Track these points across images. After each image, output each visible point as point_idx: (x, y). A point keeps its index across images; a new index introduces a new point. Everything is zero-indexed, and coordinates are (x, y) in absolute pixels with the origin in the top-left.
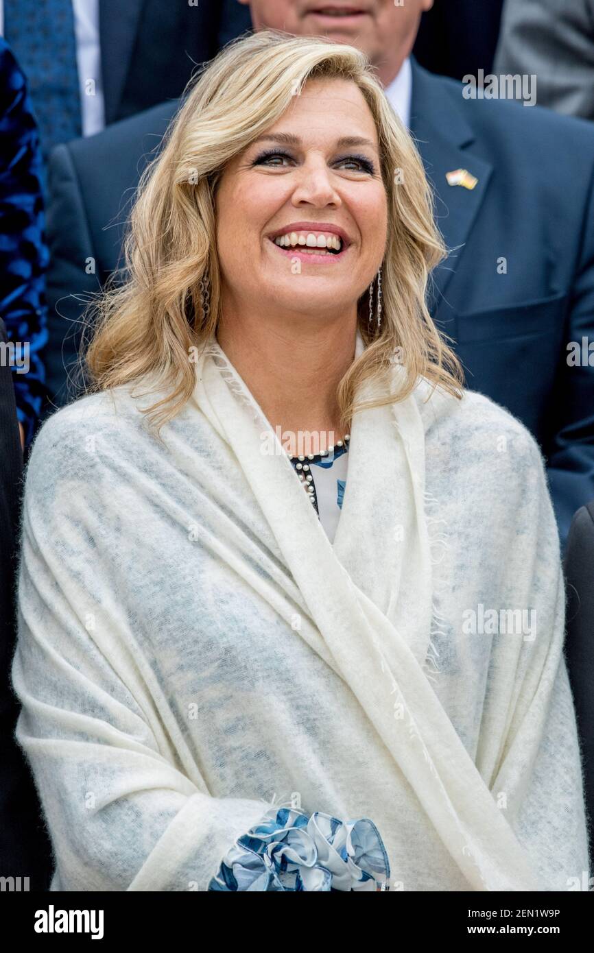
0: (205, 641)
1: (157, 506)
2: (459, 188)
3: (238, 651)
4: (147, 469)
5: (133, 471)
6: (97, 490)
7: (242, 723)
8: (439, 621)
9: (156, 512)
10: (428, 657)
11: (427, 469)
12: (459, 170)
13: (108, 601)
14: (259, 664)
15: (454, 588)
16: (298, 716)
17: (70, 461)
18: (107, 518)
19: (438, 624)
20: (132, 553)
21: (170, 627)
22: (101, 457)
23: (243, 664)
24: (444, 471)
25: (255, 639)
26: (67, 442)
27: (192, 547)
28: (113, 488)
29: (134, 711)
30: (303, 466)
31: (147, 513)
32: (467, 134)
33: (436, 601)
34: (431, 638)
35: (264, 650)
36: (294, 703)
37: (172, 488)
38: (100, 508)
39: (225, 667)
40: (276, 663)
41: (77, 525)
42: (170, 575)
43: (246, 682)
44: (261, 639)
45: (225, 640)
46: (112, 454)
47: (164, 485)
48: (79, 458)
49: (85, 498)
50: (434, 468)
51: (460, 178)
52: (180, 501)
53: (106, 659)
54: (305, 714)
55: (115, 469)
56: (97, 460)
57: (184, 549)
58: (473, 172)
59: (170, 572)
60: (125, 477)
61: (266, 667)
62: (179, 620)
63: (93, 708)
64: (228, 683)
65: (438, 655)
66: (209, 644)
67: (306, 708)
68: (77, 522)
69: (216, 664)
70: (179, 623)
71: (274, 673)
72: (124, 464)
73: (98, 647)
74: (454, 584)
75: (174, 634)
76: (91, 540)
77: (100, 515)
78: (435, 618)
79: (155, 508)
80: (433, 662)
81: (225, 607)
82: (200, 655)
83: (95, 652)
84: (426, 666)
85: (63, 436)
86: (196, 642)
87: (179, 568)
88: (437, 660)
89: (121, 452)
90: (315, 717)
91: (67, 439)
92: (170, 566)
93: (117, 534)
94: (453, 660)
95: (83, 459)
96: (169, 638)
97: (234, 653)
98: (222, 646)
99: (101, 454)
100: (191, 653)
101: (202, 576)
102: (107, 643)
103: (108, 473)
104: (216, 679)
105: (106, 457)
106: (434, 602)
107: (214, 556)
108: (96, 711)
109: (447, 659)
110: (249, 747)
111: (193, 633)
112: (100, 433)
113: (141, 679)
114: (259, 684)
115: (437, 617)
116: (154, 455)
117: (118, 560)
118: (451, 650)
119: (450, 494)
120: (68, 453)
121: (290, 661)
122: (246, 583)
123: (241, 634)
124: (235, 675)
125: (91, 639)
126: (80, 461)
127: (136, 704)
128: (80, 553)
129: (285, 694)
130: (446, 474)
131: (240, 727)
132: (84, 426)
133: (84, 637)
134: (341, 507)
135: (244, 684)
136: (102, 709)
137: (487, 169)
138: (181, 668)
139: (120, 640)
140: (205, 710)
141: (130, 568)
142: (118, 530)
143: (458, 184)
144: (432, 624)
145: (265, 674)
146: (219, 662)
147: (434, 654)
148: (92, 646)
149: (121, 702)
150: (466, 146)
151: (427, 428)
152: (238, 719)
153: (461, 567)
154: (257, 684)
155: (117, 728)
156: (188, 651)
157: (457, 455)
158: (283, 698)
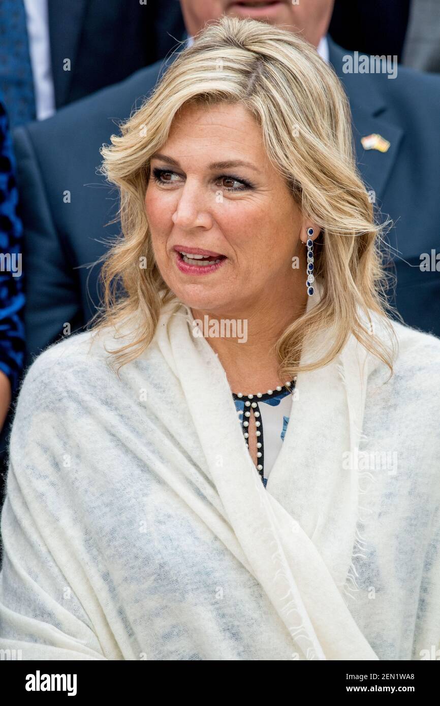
0: (144, 556)
1: (113, 435)
2: (374, 152)
3: (171, 566)
4: (107, 402)
5: (94, 403)
6: (63, 421)
7: (176, 630)
8: (361, 545)
9: (112, 441)
10: (348, 576)
11: (366, 407)
12: (372, 135)
13: (66, 520)
14: (189, 578)
15: (380, 515)
16: (224, 623)
17: (44, 395)
18: (70, 446)
19: (361, 548)
20: (89, 478)
21: (116, 543)
22: (68, 392)
23: (175, 578)
24: (384, 408)
25: (186, 556)
26: (43, 378)
27: (141, 472)
28: (76, 420)
29: (79, 618)
30: (251, 403)
31: (106, 442)
32: (379, 103)
33: (361, 527)
34: (353, 560)
35: (194, 565)
36: (220, 612)
37: (128, 418)
38: (65, 436)
39: (159, 581)
40: (204, 577)
41: (46, 452)
42: (117, 498)
43: (177, 594)
44: (192, 555)
45: (159, 556)
46: (77, 389)
47: (121, 416)
48: (50, 392)
49: (54, 428)
50: (374, 405)
51: (374, 142)
52: (134, 430)
53: (61, 571)
54: (230, 622)
55: (80, 402)
56: (65, 394)
57: (132, 474)
58: (385, 136)
59: (118, 495)
60: (87, 410)
61: (196, 581)
62: (124, 538)
63: (43, 613)
64: (163, 594)
65: (358, 576)
66: (147, 560)
67: (231, 616)
68: (46, 449)
69: (153, 578)
70: (123, 540)
71: (202, 586)
72: (87, 398)
73: (54, 560)
74: (380, 511)
75: (120, 550)
76: (57, 465)
77: (65, 443)
78: (358, 542)
79: (111, 437)
80: (354, 581)
81: (163, 527)
82: (140, 569)
83: (51, 563)
84: (346, 584)
85: (42, 372)
86: (136, 557)
87: (125, 492)
88: (356, 579)
89: (86, 387)
90: (238, 624)
91: (44, 375)
92: (118, 490)
93: (78, 461)
94: (375, 579)
95: (54, 394)
96: (115, 553)
97: (167, 568)
98: (157, 562)
99: (69, 389)
100: (133, 568)
101: (145, 499)
102: (63, 557)
103: (72, 406)
104: (154, 591)
105: (72, 392)
106: (358, 527)
107: (160, 481)
108: (45, 616)
109: (369, 578)
110: (184, 651)
111: (135, 550)
112: (71, 370)
113: (91, 589)
114: (190, 597)
115: (360, 541)
116: (114, 389)
117: (77, 484)
118: (373, 570)
119: (387, 429)
120: (43, 387)
121: (217, 575)
122: (186, 505)
123: (173, 551)
124: (169, 587)
125: (50, 552)
126: (51, 395)
127: (82, 611)
128: (46, 477)
129: (212, 604)
130: (385, 411)
131: (175, 633)
132: (59, 363)
133: (43, 549)
134: (283, 440)
135: (175, 596)
136: (50, 615)
137: (398, 133)
138: (126, 579)
139: (73, 555)
140: (146, 617)
141: (86, 491)
142: (78, 456)
143: (372, 148)
144: (355, 547)
145: (195, 587)
146: (156, 575)
147: (354, 574)
148: (49, 558)
149: (68, 609)
150: (378, 114)
151: (372, 369)
152: (174, 627)
153: (390, 495)
154: (186, 596)
155: (61, 630)
156: (130, 565)
157: (398, 393)
158: (211, 607)
